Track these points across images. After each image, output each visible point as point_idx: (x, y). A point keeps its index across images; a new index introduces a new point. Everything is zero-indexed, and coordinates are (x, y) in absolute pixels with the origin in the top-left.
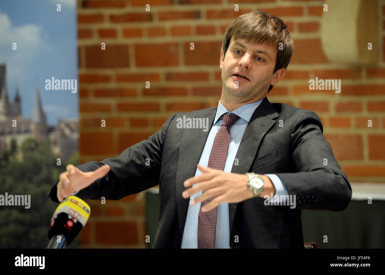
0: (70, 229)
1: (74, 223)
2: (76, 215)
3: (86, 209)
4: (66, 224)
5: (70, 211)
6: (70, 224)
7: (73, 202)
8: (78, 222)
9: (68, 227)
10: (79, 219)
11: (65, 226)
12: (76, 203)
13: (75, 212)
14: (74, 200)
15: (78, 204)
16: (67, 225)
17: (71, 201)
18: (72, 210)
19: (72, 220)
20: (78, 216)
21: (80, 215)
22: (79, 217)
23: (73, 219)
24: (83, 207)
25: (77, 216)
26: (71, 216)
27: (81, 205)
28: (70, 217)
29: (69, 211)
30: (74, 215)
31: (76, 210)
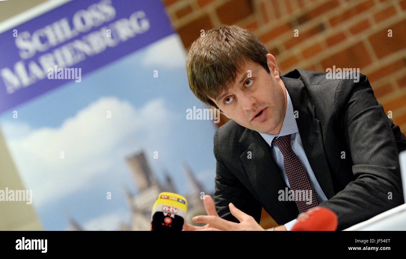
0: (170, 226)
1: (172, 218)
2: (171, 210)
3: (180, 200)
5: (164, 208)
6: (168, 221)
7: (164, 198)
8: (176, 216)
9: (167, 225)
10: (176, 213)
11: (163, 224)
12: (168, 198)
13: (169, 208)
14: (165, 196)
15: (170, 198)
16: (165, 223)
17: (161, 198)
18: (166, 206)
19: (168, 216)
20: (174, 209)
21: (176, 209)
22: (175, 211)
23: (169, 215)
24: (176, 200)
25: (173, 210)
26: (166, 213)
27: (173, 198)
28: (165, 214)
30: (169, 210)
31: (169, 205)
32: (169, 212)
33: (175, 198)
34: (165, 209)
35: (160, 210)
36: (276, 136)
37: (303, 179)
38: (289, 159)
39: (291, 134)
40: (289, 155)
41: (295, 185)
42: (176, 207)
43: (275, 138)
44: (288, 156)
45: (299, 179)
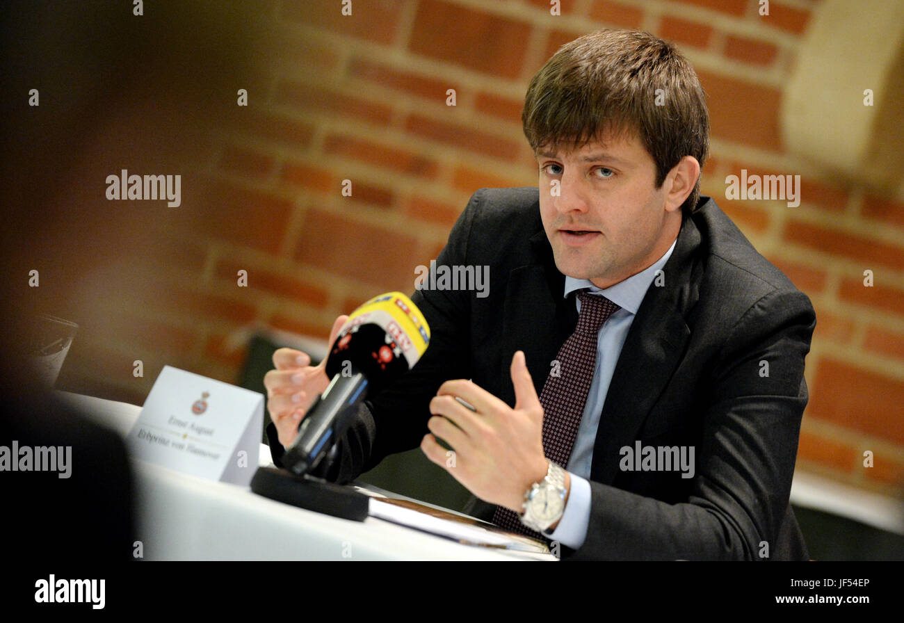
0: (383, 366)
1: (393, 355)
2: (401, 339)
3: (422, 332)
4: (378, 352)
5: (392, 327)
6: (385, 355)
7: (401, 307)
8: (402, 355)
9: (379, 361)
10: (406, 350)
11: (375, 355)
12: (407, 312)
13: (400, 332)
14: (404, 304)
15: (411, 315)
16: (379, 356)
17: (396, 302)
18: (397, 325)
19: (391, 347)
20: (406, 342)
21: (409, 343)
22: (406, 346)
23: (393, 345)
24: (418, 326)
25: (403, 341)
26: (391, 337)
27: (415, 320)
28: (388, 340)
29: (389, 325)
30: (397, 337)
31: (403, 328)
32: (395, 340)
33: (419, 321)
34: (393, 330)
35: (384, 325)
36: (594, 288)
37: (577, 397)
38: (581, 344)
39: (621, 308)
40: (587, 337)
41: (554, 394)
42: (411, 340)
43: (587, 290)
44: (585, 339)
45: (571, 391)
